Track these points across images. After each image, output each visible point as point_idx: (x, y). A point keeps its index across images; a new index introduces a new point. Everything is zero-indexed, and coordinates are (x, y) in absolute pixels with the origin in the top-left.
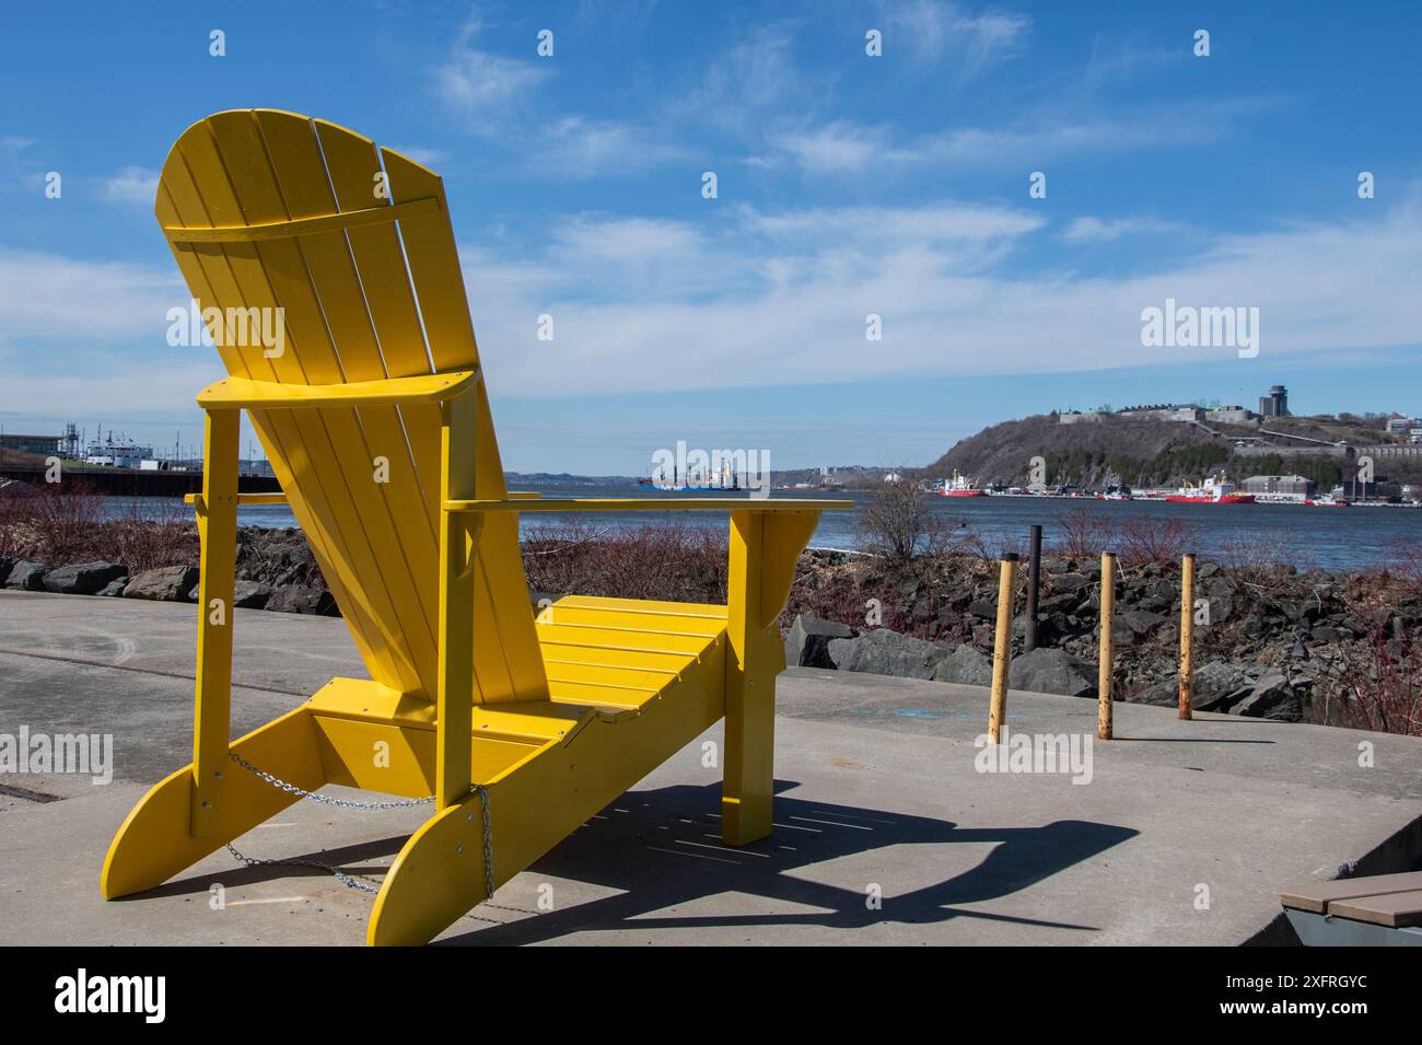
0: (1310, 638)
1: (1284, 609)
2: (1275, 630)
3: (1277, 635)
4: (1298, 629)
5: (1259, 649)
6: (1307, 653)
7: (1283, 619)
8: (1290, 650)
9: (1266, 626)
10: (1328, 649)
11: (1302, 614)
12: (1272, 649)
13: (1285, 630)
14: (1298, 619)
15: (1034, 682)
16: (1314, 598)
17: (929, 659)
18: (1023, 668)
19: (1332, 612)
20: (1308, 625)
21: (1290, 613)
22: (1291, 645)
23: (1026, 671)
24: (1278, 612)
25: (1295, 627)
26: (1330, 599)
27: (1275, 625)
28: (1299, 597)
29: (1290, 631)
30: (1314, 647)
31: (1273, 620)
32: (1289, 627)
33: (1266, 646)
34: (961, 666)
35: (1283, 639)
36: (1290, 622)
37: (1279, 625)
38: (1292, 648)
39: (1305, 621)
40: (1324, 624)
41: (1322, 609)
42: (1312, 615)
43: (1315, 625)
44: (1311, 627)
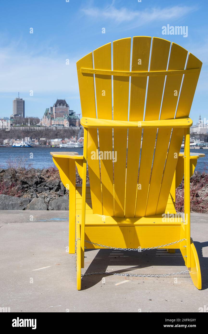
0: (37, 191)
1: (28, 182)
2: (26, 189)
3: (27, 191)
4: (33, 188)
5: (22, 196)
6: (37, 196)
7: (28, 185)
8: (32, 195)
9: (23, 188)
10: (43, 194)
11: (34, 183)
12: (26, 195)
13: (29, 189)
14: (32, 185)
15: (62, 207)
16: (36, 178)
17: (21, 203)
18: (57, 203)
19: (43, 182)
20: (36, 187)
21: (30, 183)
22: (32, 193)
23: (58, 204)
24: (26, 183)
25: (32, 188)
26: (41, 178)
27: (26, 187)
28: (32, 178)
29: (31, 189)
30: (39, 193)
31: (25, 186)
32: (30, 188)
33: (24, 195)
34: (36, 205)
35: (29, 192)
36: (30, 186)
37: (27, 187)
38: (33, 194)
39: (35, 186)
40: (40, 186)
41: (39, 181)
42: (37, 183)
43: (38, 186)
44: (37, 187)
